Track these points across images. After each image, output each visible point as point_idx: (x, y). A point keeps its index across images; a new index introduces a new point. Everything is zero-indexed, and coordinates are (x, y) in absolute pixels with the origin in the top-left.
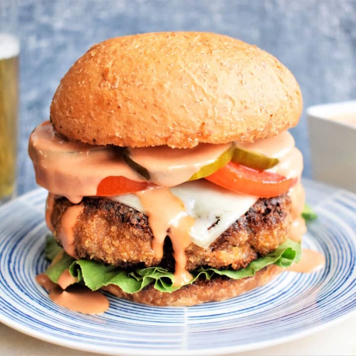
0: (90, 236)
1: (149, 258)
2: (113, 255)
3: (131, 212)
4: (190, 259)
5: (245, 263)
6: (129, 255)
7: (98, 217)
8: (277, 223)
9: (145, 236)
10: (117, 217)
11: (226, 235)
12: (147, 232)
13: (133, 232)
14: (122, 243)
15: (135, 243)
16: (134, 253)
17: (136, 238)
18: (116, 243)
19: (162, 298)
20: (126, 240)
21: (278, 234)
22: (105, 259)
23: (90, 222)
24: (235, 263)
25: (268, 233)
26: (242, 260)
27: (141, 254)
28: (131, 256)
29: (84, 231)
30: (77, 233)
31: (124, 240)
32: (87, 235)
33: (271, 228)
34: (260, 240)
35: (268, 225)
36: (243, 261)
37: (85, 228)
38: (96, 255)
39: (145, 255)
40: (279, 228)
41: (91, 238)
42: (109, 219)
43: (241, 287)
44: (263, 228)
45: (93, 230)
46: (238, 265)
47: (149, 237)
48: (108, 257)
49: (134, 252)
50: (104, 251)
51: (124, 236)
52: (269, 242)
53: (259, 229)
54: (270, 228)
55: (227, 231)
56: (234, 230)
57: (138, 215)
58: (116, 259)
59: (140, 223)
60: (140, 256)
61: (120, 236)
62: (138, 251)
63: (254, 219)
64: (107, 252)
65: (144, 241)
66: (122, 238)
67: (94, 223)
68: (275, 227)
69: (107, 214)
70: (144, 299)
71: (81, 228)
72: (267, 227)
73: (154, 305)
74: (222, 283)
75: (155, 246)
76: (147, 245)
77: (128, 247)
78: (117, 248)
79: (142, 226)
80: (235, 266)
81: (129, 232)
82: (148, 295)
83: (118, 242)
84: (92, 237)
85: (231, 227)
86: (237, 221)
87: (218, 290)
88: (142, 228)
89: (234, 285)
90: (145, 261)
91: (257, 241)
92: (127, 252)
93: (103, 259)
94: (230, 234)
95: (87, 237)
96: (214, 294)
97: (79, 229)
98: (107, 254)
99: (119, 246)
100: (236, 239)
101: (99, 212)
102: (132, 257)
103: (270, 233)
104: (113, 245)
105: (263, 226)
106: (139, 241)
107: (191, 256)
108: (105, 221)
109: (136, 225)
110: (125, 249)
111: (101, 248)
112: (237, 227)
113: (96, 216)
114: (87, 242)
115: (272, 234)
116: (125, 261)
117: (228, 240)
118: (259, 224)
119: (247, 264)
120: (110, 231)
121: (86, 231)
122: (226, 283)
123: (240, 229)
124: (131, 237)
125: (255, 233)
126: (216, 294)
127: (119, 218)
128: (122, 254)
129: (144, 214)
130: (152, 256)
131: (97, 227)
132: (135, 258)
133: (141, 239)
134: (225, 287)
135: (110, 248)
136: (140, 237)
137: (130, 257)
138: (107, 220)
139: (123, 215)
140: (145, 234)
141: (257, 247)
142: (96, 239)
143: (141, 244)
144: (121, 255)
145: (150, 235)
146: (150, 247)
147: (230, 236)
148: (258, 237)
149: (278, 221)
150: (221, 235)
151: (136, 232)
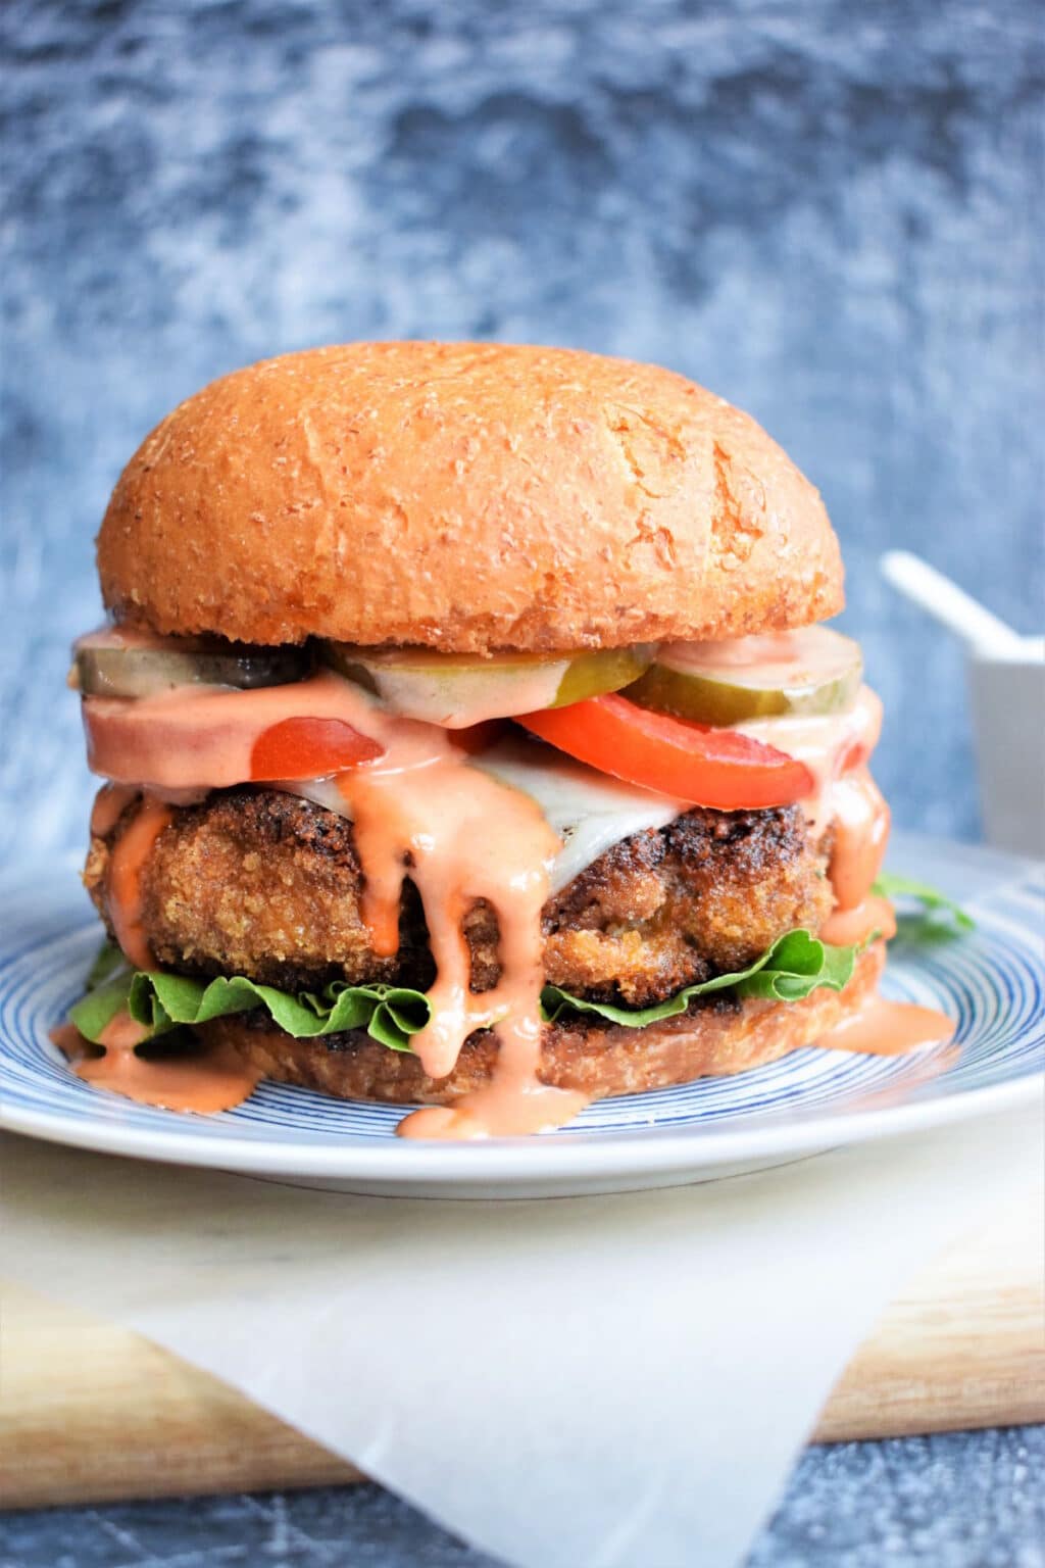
0: (182, 885)
1: (352, 949)
2: (248, 940)
3: (304, 809)
4: (481, 956)
5: (661, 984)
6: (291, 937)
7: (209, 834)
8: (766, 864)
9: (337, 875)
10: (262, 829)
11: (592, 883)
12: (342, 865)
13: (301, 866)
14: (272, 901)
15: (308, 899)
16: (306, 932)
17: (313, 882)
18: (255, 903)
19: (400, 1081)
20: (283, 893)
21: (770, 901)
22: (224, 956)
23: (183, 845)
24: (630, 979)
25: (739, 895)
26: (653, 971)
27: (328, 936)
28: (297, 941)
29: (168, 874)
30: (148, 886)
31: (278, 891)
32: (174, 883)
33: (747, 880)
34: (710, 915)
35: (738, 871)
36: (656, 977)
37: (168, 865)
38: (199, 947)
39: (340, 938)
40: (773, 880)
41: (184, 894)
42: (241, 837)
43: (652, 1059)
44: (721, 879)
45: (189, 869)
46: (638, 987)
47: (351, 881)
48: (233, 950)
49: (307, 930)
50: (221, 933)
51: (277, 882)
52: (741, 924)
53: (709, 882)
54: (744, 881)
55: (595, 868)
56: (618, 865)
57: (323, 818)
58: (256, 957)
59: (324, 839)
60: (327, 942)
61: (268, 882)
62: (318, 925)
63: (691, 851)
64: (229, 931)
65: (335, 894)
66: (274, 885)
67: (195, 850)
68: (761, 878)
69: (235, 821)
70: (347, 1082)
71: (161, 868)
72: (732, 877)
73: (377, 1100)
74: (585, 1037)
75: (371, 908)
76: (343, 907)
77: (289, 913)
78: (258, 918)
79: (331, 848)
80: (629, 989)
81: (292, 864)
82: (358, 1067)
83: (261, 900)
84: (188, 891)
85: (605, 855)
86: (627, 840)
87: (572, 1058)
88: (333, 851)
89: (628, 1049)
90: (342, 959)
91: (705, 922)
92: (285, 927)
93: (218, 956)
94: (604, 879)
95: (175, 890)
96: (562, 1071)
97: (155, 873)
98: (229, 939)
99: (263, 912)
100: (624, 896)
101: (214, 819)
102: (301, 944)
103: (745, 895)
104: (247, 911)
105: (721, 872)
106: (321, 890)
107: (483, 946)
108: (231, 844)
109: (314, 842)
110: (278, 918)
111: (213, 925)
112: (625, 856)
113: (204, 829)
114: (171, 904)
115: (749, 896)
116: (282, 958)
117: (599, 896)
118: (709, 866)
119: (669, 989)
120: (242, 870)
121: (173, 872)
122: (598, 1039)
123: (638, 865)
124: (296, 881)
125: (695, 893)
126: (568, 1071)
127: (268, 830)
128: (270, 936)
129: (340, 817)
130: (363, 942)
131: (205, 861)
132: (310, 950)
133: (326, 886)
134: (599, 1052)
135: (239, 920)
136: (324, 880)
137: (296, 946)
138: (235, 840)
139: (278, 821)
140: (338, 870)
141: (703, 937)
142: (198, 894)
143: (328, 902)
144: (268, 940)
145: (353, 871)
146: (355, 914)
147: (603, 884)
148: (705, 906)
149: (769, 860)
150: (575, 882)
151: (310, 862)
